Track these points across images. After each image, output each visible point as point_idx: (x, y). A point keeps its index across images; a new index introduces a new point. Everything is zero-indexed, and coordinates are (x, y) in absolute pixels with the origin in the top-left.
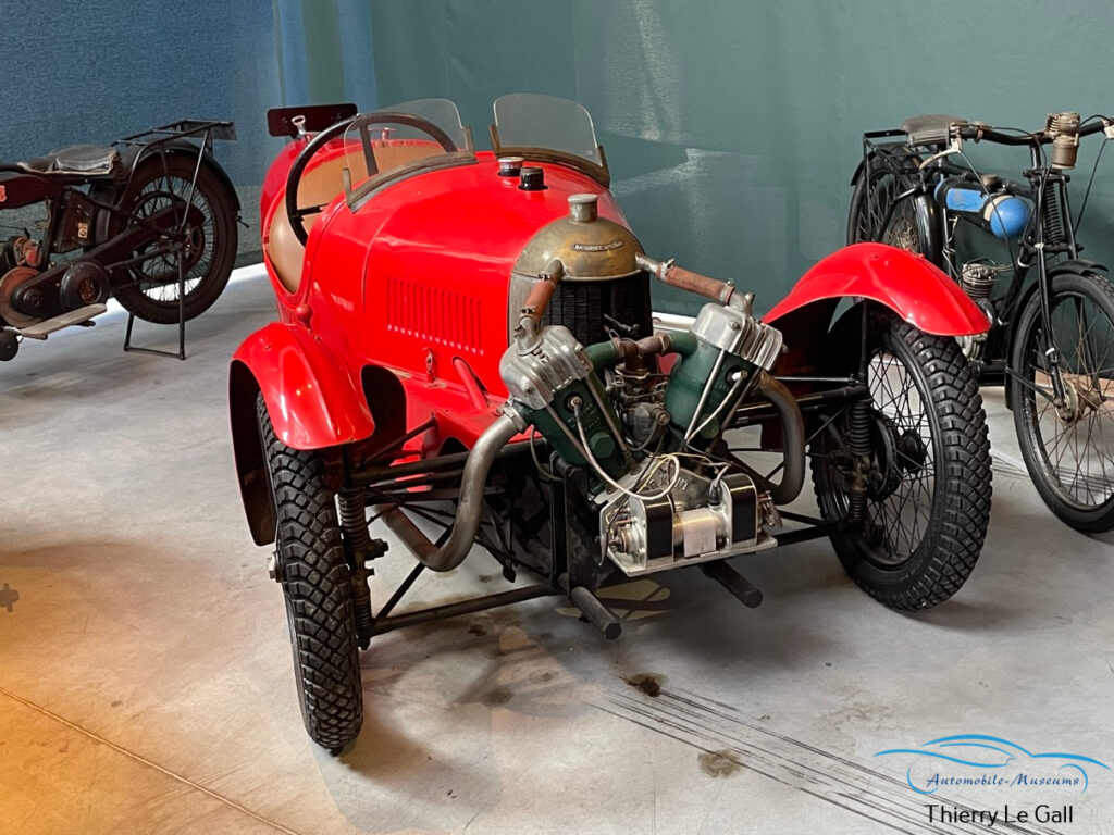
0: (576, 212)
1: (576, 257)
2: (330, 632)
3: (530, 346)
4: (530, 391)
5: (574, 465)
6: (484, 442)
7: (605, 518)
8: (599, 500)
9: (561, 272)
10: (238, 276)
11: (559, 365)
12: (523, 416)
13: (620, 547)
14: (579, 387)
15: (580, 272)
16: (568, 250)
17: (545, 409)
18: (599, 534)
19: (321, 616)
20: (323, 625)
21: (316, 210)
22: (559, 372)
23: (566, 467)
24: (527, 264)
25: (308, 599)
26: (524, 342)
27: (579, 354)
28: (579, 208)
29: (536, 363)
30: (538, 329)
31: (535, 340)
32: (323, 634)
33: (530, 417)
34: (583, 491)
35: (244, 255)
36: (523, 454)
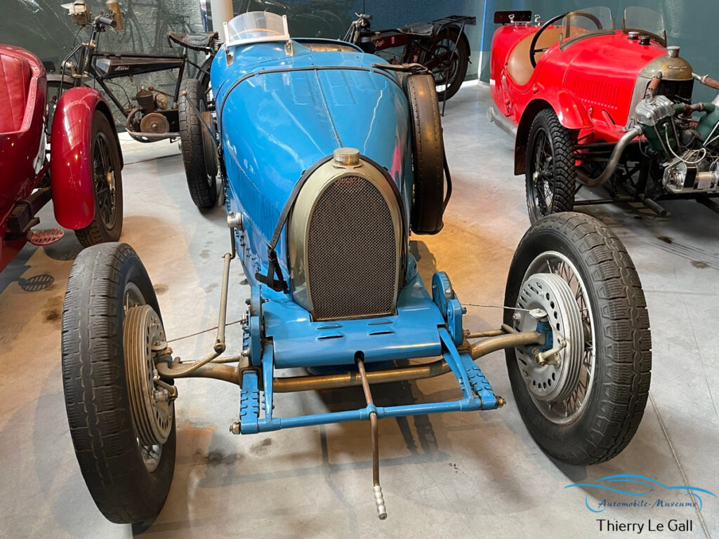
0: (670, 53)
1: (667, 71)
2: (569, 195)
3: (651, 102)
4: (650, 118)
5: (658, 150)
6: (625, 138)
7: (668, 171)
8: (664, 165)
9: (661, 76)
10: (465, 84)
11: (663, 110)
12: (642, 129)
13: (673, 182)
14: (668, 119)
15: (669, 77)
16: (666, 68)
17: (653, 127)
18: (662, 178)
19: (566, 189)
20: (566, 192)
21: (541, 50)
22: (662, 112)
23: (653, 151)
24: (646, 73)
25: (563, 182)
26: (648, 100)
27: (672, 106)
28: (672, 51)
29: (654, 108)
30: (654, 95)
31: (653, 100)
32: (566, 195)
33: (646, 130)
34: (658, 161)
35: (468, 76)
36: (636, 144)
